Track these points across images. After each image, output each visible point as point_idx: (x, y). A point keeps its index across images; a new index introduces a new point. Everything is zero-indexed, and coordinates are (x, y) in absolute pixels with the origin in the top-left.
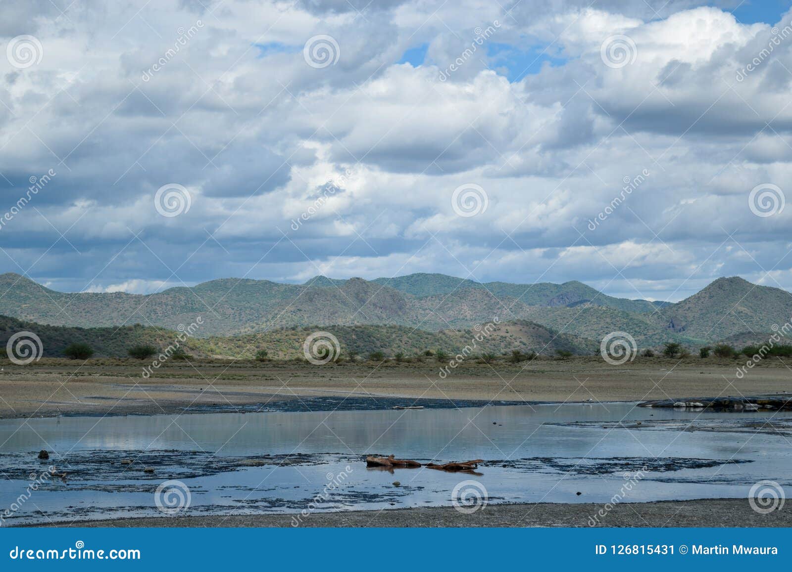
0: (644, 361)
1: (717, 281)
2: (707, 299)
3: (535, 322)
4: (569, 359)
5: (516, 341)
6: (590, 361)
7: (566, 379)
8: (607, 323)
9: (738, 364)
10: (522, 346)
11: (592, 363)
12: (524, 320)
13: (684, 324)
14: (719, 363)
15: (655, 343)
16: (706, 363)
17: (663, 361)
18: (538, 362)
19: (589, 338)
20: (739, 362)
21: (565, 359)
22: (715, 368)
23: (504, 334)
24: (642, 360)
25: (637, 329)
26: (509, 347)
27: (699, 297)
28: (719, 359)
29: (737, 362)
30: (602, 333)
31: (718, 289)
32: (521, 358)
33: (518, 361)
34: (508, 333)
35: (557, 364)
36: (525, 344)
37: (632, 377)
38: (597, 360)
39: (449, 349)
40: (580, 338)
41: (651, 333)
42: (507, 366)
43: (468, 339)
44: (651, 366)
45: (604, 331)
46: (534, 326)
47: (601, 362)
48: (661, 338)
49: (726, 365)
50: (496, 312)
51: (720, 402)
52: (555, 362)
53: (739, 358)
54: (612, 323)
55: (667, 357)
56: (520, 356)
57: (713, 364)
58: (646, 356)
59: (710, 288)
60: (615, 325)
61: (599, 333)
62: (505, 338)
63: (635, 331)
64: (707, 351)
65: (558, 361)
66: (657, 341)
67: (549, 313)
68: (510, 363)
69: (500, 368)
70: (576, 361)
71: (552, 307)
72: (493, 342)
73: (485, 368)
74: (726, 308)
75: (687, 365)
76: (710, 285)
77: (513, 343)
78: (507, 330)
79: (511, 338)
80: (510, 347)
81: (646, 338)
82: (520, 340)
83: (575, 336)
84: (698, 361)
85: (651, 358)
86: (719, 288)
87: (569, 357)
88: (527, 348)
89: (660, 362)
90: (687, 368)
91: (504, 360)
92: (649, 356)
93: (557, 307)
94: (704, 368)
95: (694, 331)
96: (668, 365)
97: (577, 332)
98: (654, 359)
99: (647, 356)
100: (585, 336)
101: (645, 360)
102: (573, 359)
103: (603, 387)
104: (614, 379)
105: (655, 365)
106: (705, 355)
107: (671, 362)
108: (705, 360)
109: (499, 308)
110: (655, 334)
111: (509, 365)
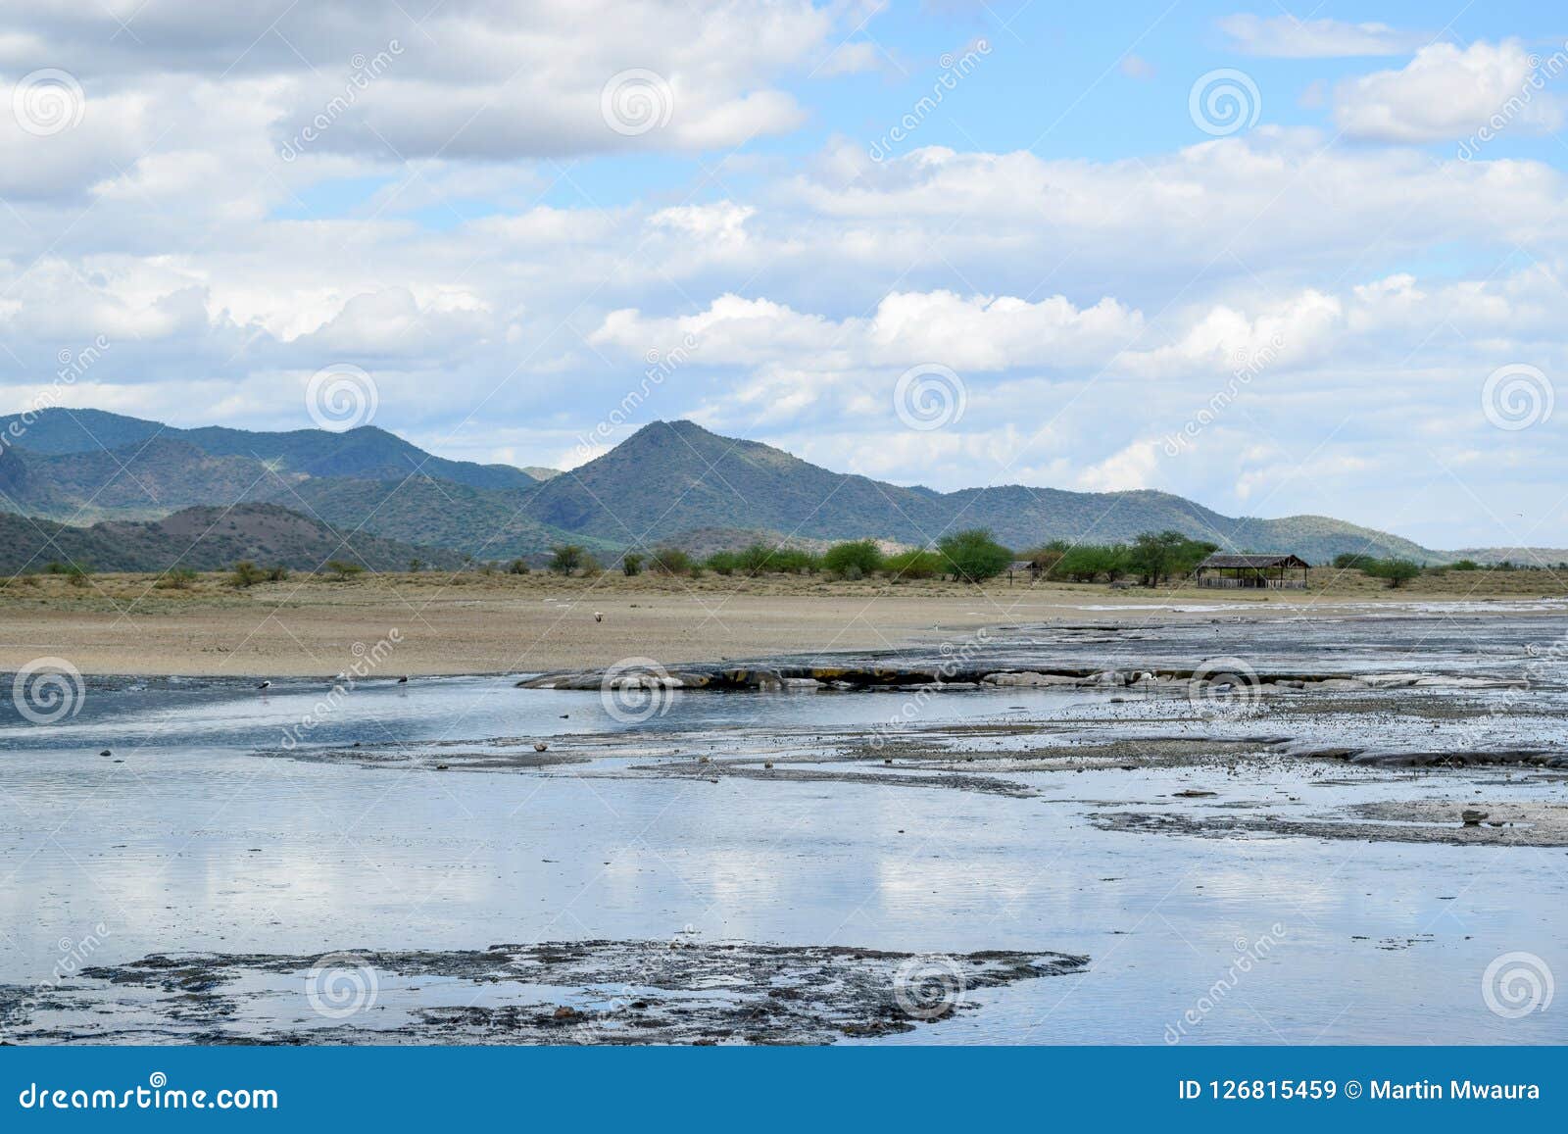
0: (509, 583)
1: (646, 429)
2: (628, 462)
3: (289, 507)
4: (355, 579)
5: (251, 546)
6: (398, 583)
7: (346, 621)
8: (433, 509)
9: (701, 588)
10: (264, 555)
11: (403, 586)
12: (268, 504)
13: (583, 512)
14: (664, 587)
15: (527, 548)
16: (637, 586)
17: (550, 583)
18: (290, 585)
19: (398, 540)
20: (703, 585)
21: (347, 578)
22: (655, 597)
23: (226, 532)
24: (508, 580)
25: (492, 522)
26: (235, 556)
27: (612, 459)
28: (663, 577)
29: (698, 584)
30: (422, 529)
31: (650, 444)
32: (254, 577)
33: (249, 583)
34: (234, 528)
35: (330, 590)
36: (269, 552)
37: (490, 615)
38: (413, 580)
39: (114, 562)
40: (379, 539)
41: (519, 530)
42: (222, 593)
43: (152, 541)
44: (526, 591)
45: (427, 526)
46: (286, 515)
47: (421, 586)
48: (539, 540)
49: (677, 590)
50: (210, 486)
51: (724, 675)
52: (326, 586)
53: (701, 577)
54: (443, 509)
55: (558, 575)
56: (252, 573)
57: (652, 588)
58: (513, 572)
59: (632, 443)
60: (449, 513)
61: (418, 529)
62: (229, 539)
63: (489, 526)
64: (638, 562)
65: (332, 583)
66: (532, 545)
67: (318, 489)
68: (231, 588)
69: (205, 597)
70: (371, 583)
71: (324, 478)
72: (205, 547)
73: (170, 597)
74: (664, 481)
75: (599, 590)
76: (634, 436)
77: (245, 549)
78: (232, 523)
79: (240, 539)
80: (240, 557)
81: (510, 539)
82: (260, 543)
83: (371, 535)
84: (622, 582)
85: (525, 577)
86: (652, 442)
87: (355, 575)
88: (273, 559)
89: (543, 584)
90: (598, 597)
91: (217, 582)
92: (520, 573)
93: (336, 478)
94: (633, 597)
95: (601, 525)
96: (560, 591)
97: (374, 527)
98: (531, 579)
99: (515, 573)
100: (390, 537)
101: (513, 581)
102: (364, 579)
103: (427, 639)
104: (451, 620)
105: (533, 591)
106: (634, 570)
107: (567, 584)
108: (633, 580)
109: (217, 480)
110: (527, 533)
111: (226, 592)
